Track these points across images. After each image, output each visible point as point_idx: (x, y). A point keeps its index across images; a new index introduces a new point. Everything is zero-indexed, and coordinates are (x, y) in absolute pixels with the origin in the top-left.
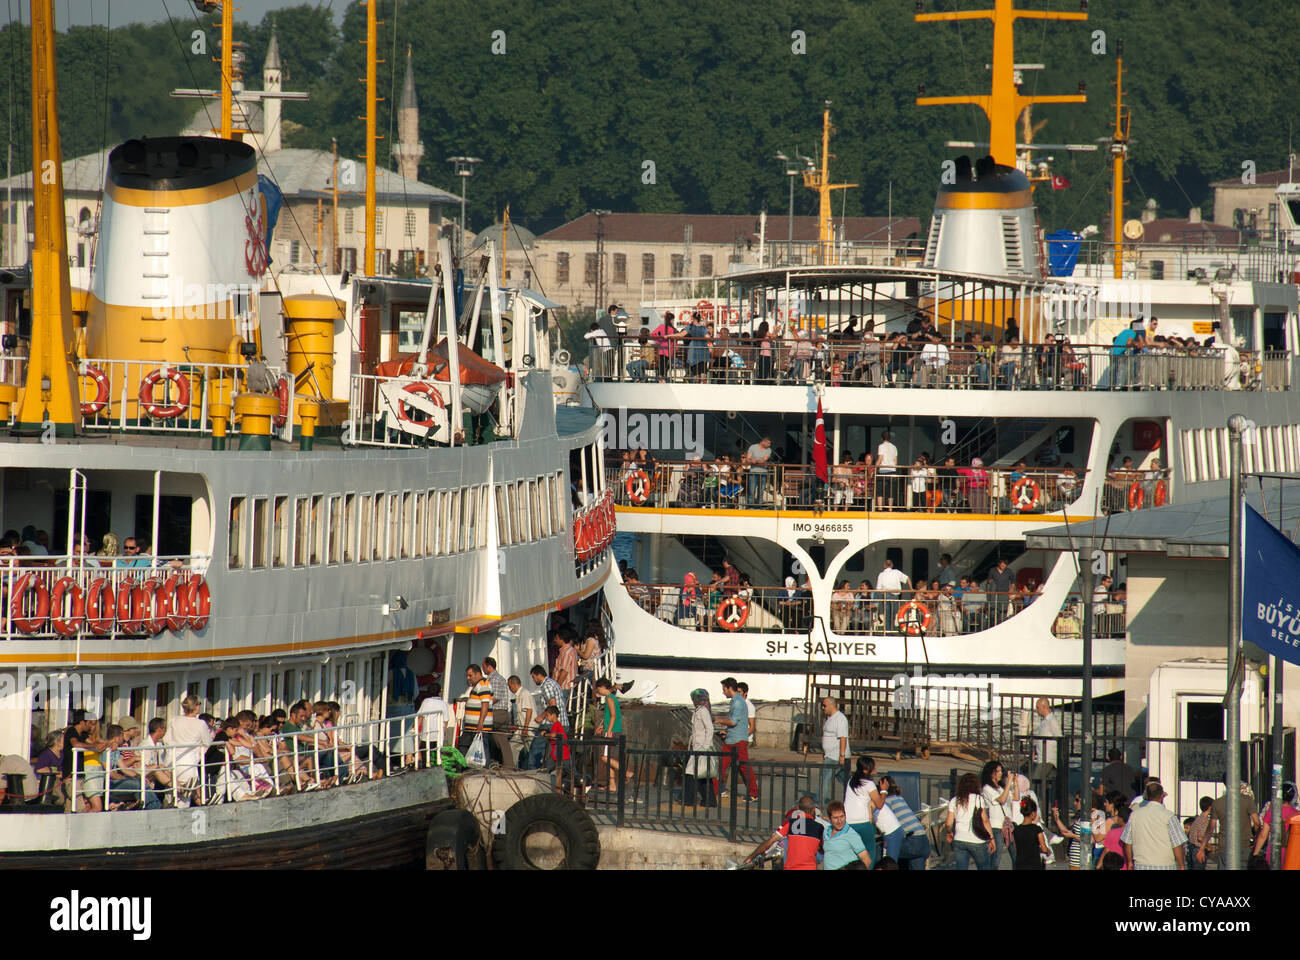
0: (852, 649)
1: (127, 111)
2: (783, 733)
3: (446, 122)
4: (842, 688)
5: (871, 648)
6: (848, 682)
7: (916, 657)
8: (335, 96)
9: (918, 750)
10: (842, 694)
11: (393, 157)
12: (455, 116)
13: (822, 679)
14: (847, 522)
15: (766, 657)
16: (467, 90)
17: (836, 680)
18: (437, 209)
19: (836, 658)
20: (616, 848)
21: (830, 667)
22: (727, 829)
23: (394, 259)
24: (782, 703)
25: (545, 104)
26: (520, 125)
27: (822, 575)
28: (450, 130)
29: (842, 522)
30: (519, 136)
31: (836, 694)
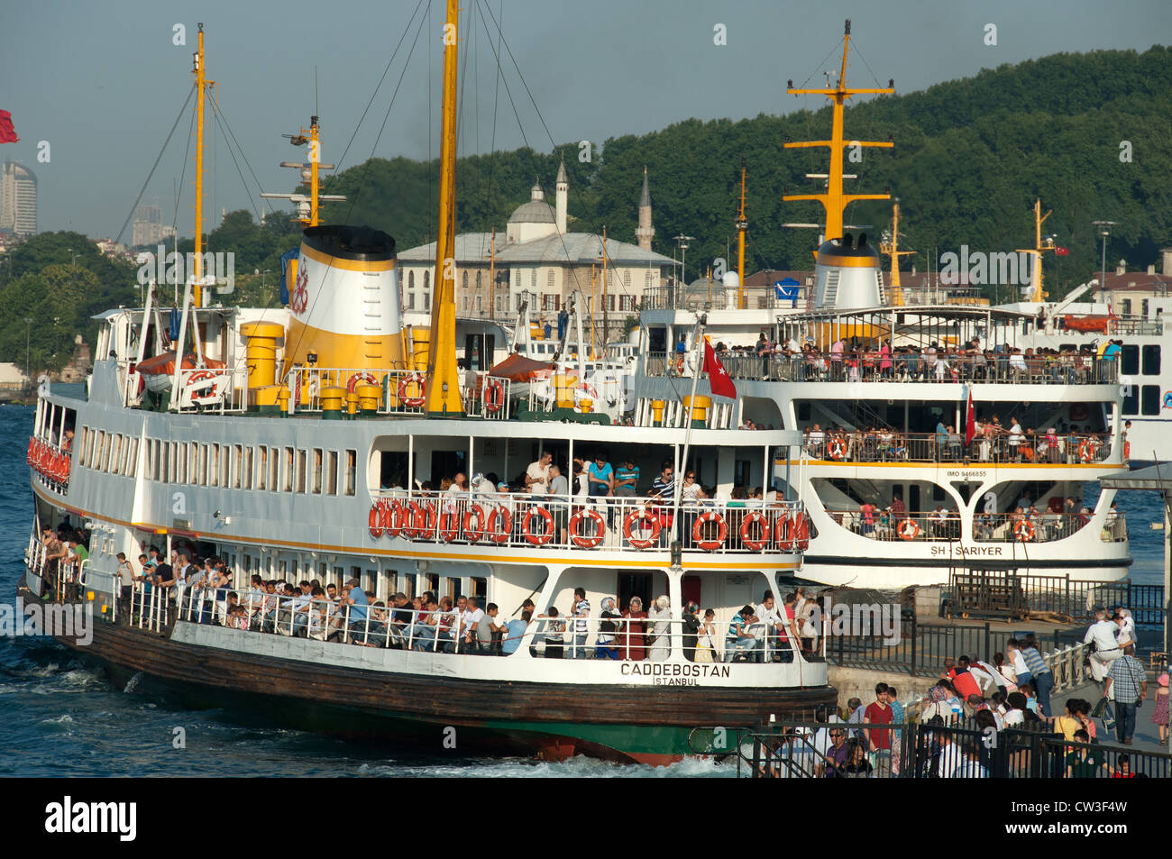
0: (987, 552)
1: (467, 209)
2: (933, 606)
3: (670, 215)
4: (971, 577)
5: (998, 551)
6: (975, 573)
7: (1021, 556)
8: (598, 199)
9: (1022, 617)
10: (971, 581)
11: (636, 237)
12: (674, 209)
13: (959, 571)
14: (983, 470)
15: (931, 557)
16: (682, 194)
17: (967, 572)
18: (665, 269)
19: (968, 557)
20: (839, 680)
21: (964, 563)
22: (910, 668)
23: (638, 302)
24: (932, 586)
25: (731, 202)
26: (716, 215)
27: (967, 504)
28: (671, 218)
29: (979, 470)
30: (716, 223)
31: (967, 581)
